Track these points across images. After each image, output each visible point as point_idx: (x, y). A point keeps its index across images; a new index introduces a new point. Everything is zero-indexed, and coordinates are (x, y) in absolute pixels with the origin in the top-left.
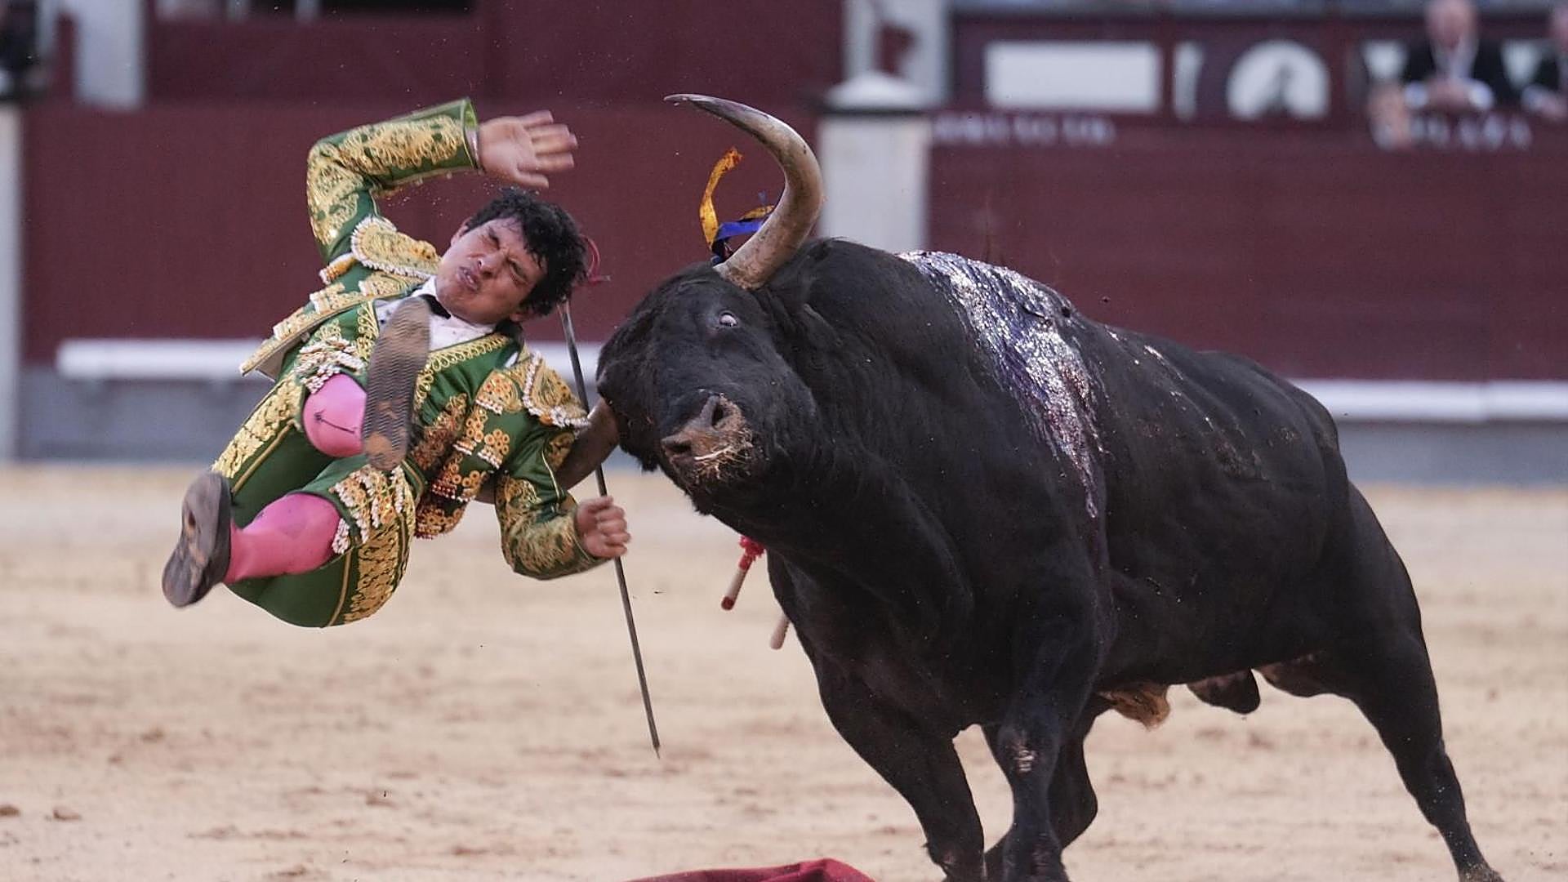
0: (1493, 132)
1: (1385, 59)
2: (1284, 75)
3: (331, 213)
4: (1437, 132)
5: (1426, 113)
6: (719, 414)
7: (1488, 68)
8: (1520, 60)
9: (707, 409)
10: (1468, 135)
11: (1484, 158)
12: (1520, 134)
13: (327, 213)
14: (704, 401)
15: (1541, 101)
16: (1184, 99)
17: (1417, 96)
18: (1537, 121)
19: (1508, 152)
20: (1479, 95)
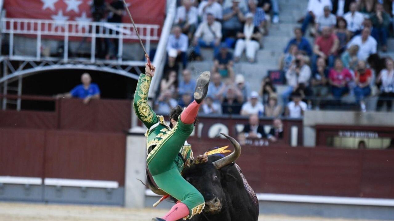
0: (262, 143)
1: (240, 128)
2: (220, 130)
3: (149, 116)
4: (250, 142)
5: (248, 139)
6: (216, 201)
7: (261, 130)
8: (267, 129)
9: (214, 199)
10: (256, 143)
11: (259, 147)
12: (267, 144)
13: (148, 116)
14: (214, 198)
15: (271, 137)
16: (200, 134)
17: (247, 135)
18: (270, 141)
19: (264, 147)
20: (259, 136)
